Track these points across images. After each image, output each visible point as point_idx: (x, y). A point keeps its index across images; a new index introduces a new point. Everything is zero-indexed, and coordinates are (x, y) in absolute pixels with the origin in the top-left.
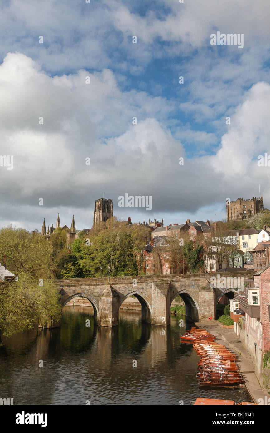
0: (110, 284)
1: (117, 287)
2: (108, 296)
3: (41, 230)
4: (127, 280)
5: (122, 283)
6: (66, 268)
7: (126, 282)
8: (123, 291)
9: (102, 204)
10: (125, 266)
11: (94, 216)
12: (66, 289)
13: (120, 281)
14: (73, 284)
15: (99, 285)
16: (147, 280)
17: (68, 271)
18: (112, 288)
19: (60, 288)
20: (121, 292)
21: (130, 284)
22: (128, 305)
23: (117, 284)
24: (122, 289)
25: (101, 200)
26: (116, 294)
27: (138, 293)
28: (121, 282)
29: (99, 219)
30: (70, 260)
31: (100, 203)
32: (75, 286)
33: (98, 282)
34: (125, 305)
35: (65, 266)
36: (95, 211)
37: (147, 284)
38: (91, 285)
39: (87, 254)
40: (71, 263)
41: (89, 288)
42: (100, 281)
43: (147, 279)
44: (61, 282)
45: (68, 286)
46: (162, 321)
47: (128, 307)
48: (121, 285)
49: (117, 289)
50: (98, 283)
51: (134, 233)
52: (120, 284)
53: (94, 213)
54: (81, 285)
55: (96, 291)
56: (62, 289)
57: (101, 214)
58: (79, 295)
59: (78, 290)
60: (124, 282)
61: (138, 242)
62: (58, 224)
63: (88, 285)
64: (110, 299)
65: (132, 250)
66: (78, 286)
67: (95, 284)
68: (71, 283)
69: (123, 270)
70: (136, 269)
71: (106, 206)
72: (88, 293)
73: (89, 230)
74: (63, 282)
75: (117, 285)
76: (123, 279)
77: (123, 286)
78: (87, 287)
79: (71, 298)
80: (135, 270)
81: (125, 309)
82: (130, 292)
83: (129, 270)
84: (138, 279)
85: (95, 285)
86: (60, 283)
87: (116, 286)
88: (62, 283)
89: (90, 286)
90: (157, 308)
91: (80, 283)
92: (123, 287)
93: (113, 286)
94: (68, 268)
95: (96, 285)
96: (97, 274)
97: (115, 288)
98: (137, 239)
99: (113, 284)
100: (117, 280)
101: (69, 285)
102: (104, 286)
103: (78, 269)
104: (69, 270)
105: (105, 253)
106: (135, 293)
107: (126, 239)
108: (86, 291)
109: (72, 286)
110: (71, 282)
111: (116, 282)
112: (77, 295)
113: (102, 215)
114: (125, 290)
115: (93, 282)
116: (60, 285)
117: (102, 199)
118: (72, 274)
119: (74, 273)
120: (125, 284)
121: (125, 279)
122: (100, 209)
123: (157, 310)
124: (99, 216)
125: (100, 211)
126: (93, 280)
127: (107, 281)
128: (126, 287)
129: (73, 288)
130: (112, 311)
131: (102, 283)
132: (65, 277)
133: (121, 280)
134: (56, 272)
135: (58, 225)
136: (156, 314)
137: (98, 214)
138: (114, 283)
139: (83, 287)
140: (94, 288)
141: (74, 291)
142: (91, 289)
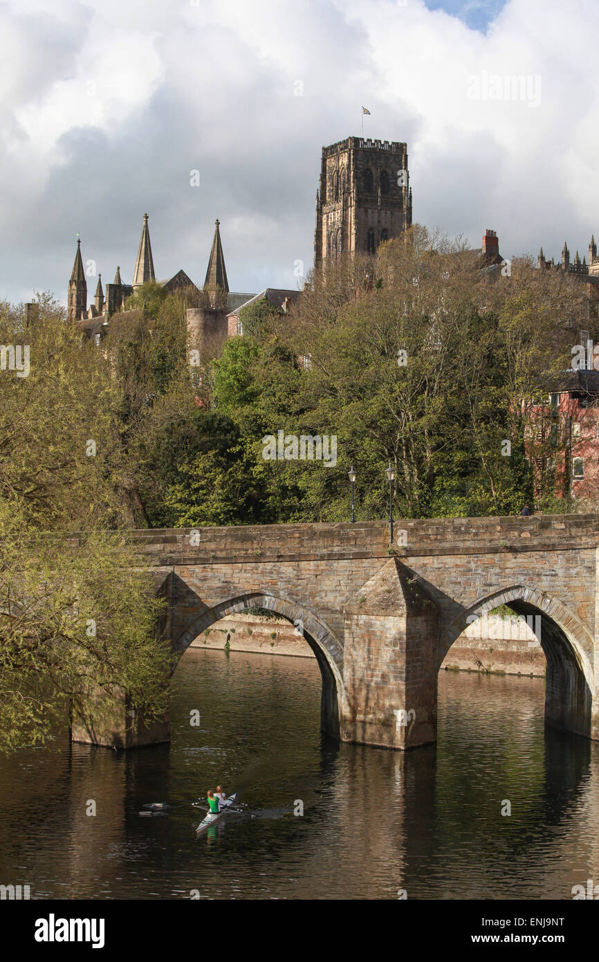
0: (394, 554)
1: (428, 568)
2: (386, 606)
3: (62, 300)
4: (476, 534)
5: (453, 551)
6: (187, 479)
7: (468, 544)
8: (459, 589)
9: (356, 168)
10: (469, 469)
11: (319, 224)
12: (191, 576)
13: (441, 541)
14: (219, 554)
15: (341, 557)
16: (571, 537)
17: (197, 490)
18: (405, 573)
19: (163, 569)
20: (448, 590)
22: (482, 653)
23: (430, 553)
24: (454, 575)
25: (353, 144)
26: (426, 602)
27: (527, 595)
28: (447, 545)
29: (345, 237)
30: (205, 439)
31: (344, 160)
32: (229, 560)
33: (337, 542)
34: (472, 651)
35: (183, 468)
36: (322, 201)
37: (570, 553)
38: (307, 558)
39: (283, 410)
40: (211, 454)
41: (298, 569)
42: (349, 540)
43: (574, 531)
44: (166, 541)
45: (196, 561)
47: (485, 663)
48: (449, 560)
49: (430, 577)
50: (336, 549)
51: (515, 309)
52: (444, 552)
53: (320, 212)
54: (259, 558)
55: (328, 583)
56: (173, 572)
57: (351, 213)
58: (251, 603)
59: (243, 578)
60: (461, 545)
61: (533, 350)
62: (146, 266)
63: (292, 558)
64: (395, 625)
65: (504, 389)
66: (246, 559)
67: (325, 551)
68: (212, 546)
69: (462, 491)
70: (520, 481)
71: (376, 173)
72: (290, 594)
73: (293, 296)
74: (173, 540)
75: (427, 560)
76: (457, 530)
77: (457, 561)
78: (287, 569)
79: (215, 614)
80: (516, 490)
81: (469, 671)
82: (492, 590)
83: (488, 490)
84: (532, 532)
85: (322, 558)
86: (158, 547)
87: (424, 565)
88: (169, 547)
89: (303, 564)
91: (254, 548)
92: (457, 566)
93: (411, 562)
94: (198, 478)
95: (330, 557)
96: (337, 507)
97: (419, 572)
98: (526, 341)
99: (410, 553)
100: (428, 536)
101: (201, 555)
102: (366, 563)
103: (246, 485)
104: (202, 488)
105: (373, 407)
106: (513, 596)
107: (474, 336)
108: (280, 585)
109: (216, 559)
110: (210, 541)
111: (426, 545)
112: (242, 605)
113: (357, 217)
114: (467, 584)
115: (314, 543)
116: (163, 555)
117: (356, 140)
118: (215, 504)
119: (227, 499)
120: (467, 552)
121: (467, 532)
122: (347, 191)
124: (344, 222)
125: (345, 201)
126: (313, 535)
127: (381, 540)
128: (473, 566)
129: (224, 569)
130: (407, 679)
131: (356, 550)
132: (182, 521)
133: (449, 537)
134: (140, 495)
135: (142, 269)
137: (336, 217)
138: (415, 547)
139: (269, 566)
140: (318, 573)
141: (226, 582)
142: (306, 574)
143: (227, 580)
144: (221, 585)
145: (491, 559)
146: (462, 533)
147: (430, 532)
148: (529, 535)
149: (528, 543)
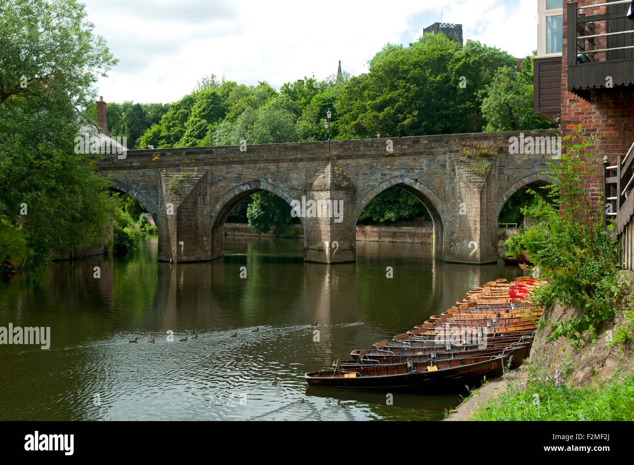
0: (330, 158)
4: (376, 147)
5: (363, 156)
7: (373, 152)
8: (367, 177)
12: (220, 171)
13: (357, 151)
14: (236, 160)
15: (301, 160)
16: (432, 148)
21: (385, 159)
23: (350, 157)
27: (407, 180)
28: (359, 153)
32: (241, 163)
33: (299, 152)
37: (431, 157)
38: (283, 161)
41: (278, 167)
42: (306, 151)
43: (433, 145)
45: (223, 163)
46: (470, 252)
48: (362, 161)
49: (352, 171)
50: (299, 156)
52: (358, 157)
54: (256, 161)
55: (294, 175)
58: (253, 185)
59: (249, 172)
60: (368, 153)
63: (274, 161)
66: (250, 162)
67: (293, 157)
68: (232, 155)
72: (275, 180)
74: (210, 152)
75: (349, 161)
76: (366, 145)
77: (367, 162)
78: (272, 167)
82: (386, 177)
84: (408, 145)
85: (291, 161)
86: (204, 156)
87: (348, 164)
88: (209, 156)
89: (281, 164)
90: (458, 220)
91: (254, 156)
92: (366, 164)
93: (340, 162)
95: (295, 160)
97: (344, 168)
99: (340, 158)
100: (350, 149)
101: (226, 160)
102: (315, 163)
106: (398, 181)
108: (269, 176)
109: (234, 162)
110: (230, 152)
111: (349, 153)
114: (372, 174)
115: (287, 153)
116: (205, 160)
120: (371, 156)
121: (372, 146)
123: (457, 226)
127: (323, 151)
128: (375, 164)
129: (238, 168)
131: (309, 156)
133: (362, 149)
136: (455, 235)
138: (343, 154)
139: (262, 165)
140: (290, 169)
141: (239, 174)
142: (282, 170)
143: (240, 173)
144: (236, 176)
145: (386, 160)
146: (369, 146)
147: (351, 146)
148: (407, 147)
149: (406, 152)
